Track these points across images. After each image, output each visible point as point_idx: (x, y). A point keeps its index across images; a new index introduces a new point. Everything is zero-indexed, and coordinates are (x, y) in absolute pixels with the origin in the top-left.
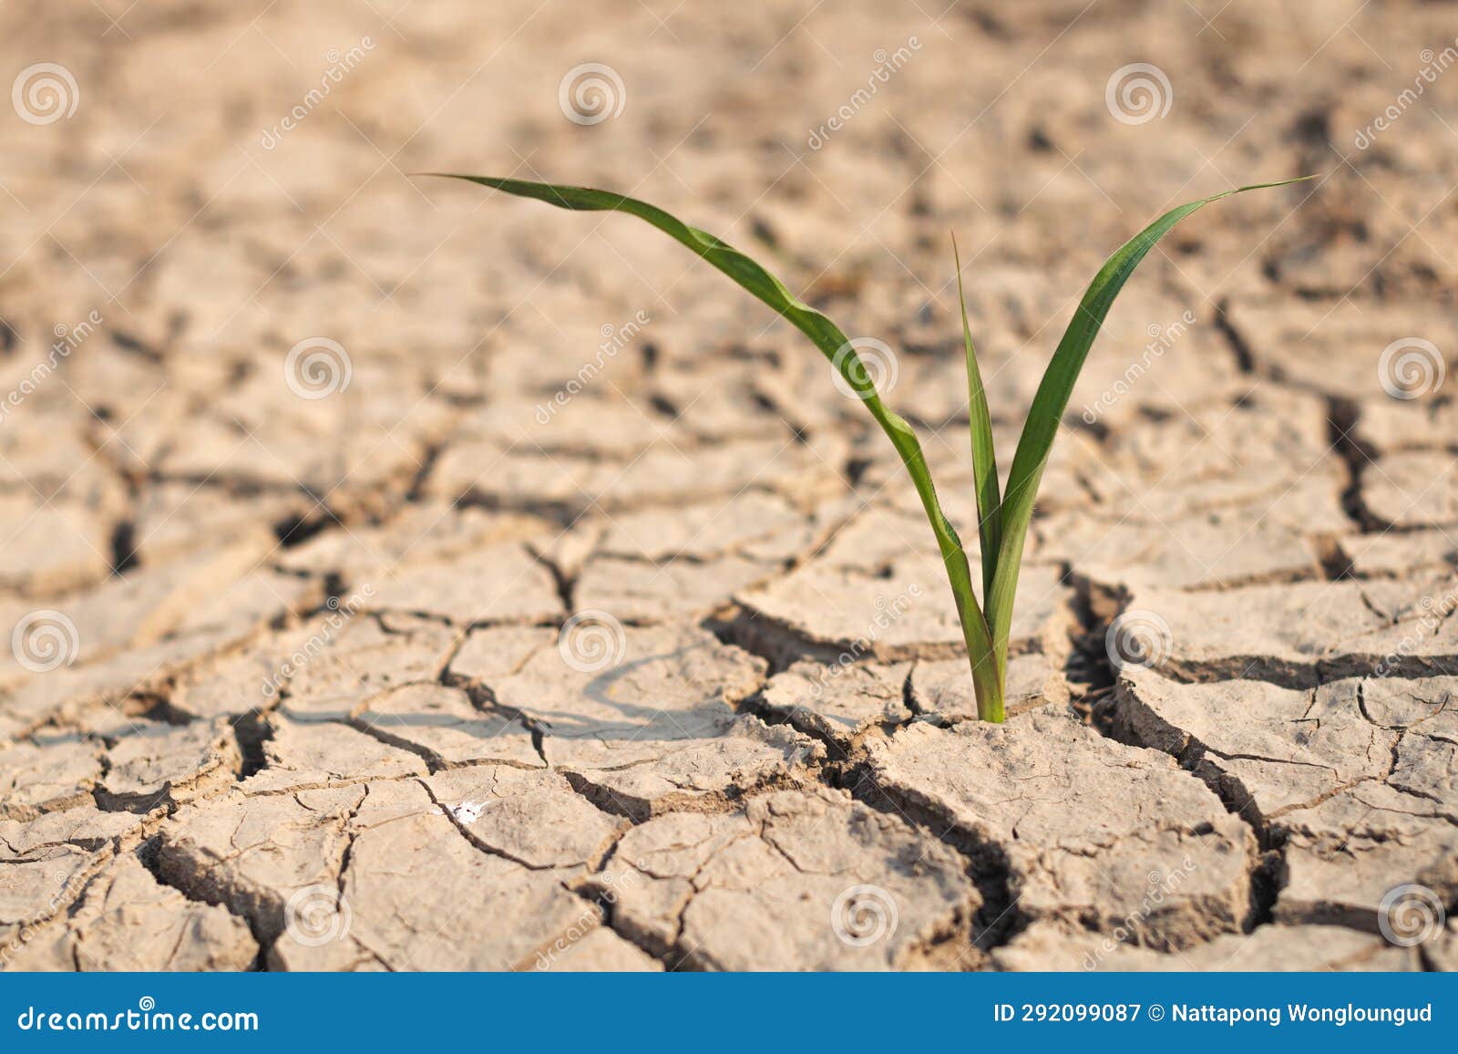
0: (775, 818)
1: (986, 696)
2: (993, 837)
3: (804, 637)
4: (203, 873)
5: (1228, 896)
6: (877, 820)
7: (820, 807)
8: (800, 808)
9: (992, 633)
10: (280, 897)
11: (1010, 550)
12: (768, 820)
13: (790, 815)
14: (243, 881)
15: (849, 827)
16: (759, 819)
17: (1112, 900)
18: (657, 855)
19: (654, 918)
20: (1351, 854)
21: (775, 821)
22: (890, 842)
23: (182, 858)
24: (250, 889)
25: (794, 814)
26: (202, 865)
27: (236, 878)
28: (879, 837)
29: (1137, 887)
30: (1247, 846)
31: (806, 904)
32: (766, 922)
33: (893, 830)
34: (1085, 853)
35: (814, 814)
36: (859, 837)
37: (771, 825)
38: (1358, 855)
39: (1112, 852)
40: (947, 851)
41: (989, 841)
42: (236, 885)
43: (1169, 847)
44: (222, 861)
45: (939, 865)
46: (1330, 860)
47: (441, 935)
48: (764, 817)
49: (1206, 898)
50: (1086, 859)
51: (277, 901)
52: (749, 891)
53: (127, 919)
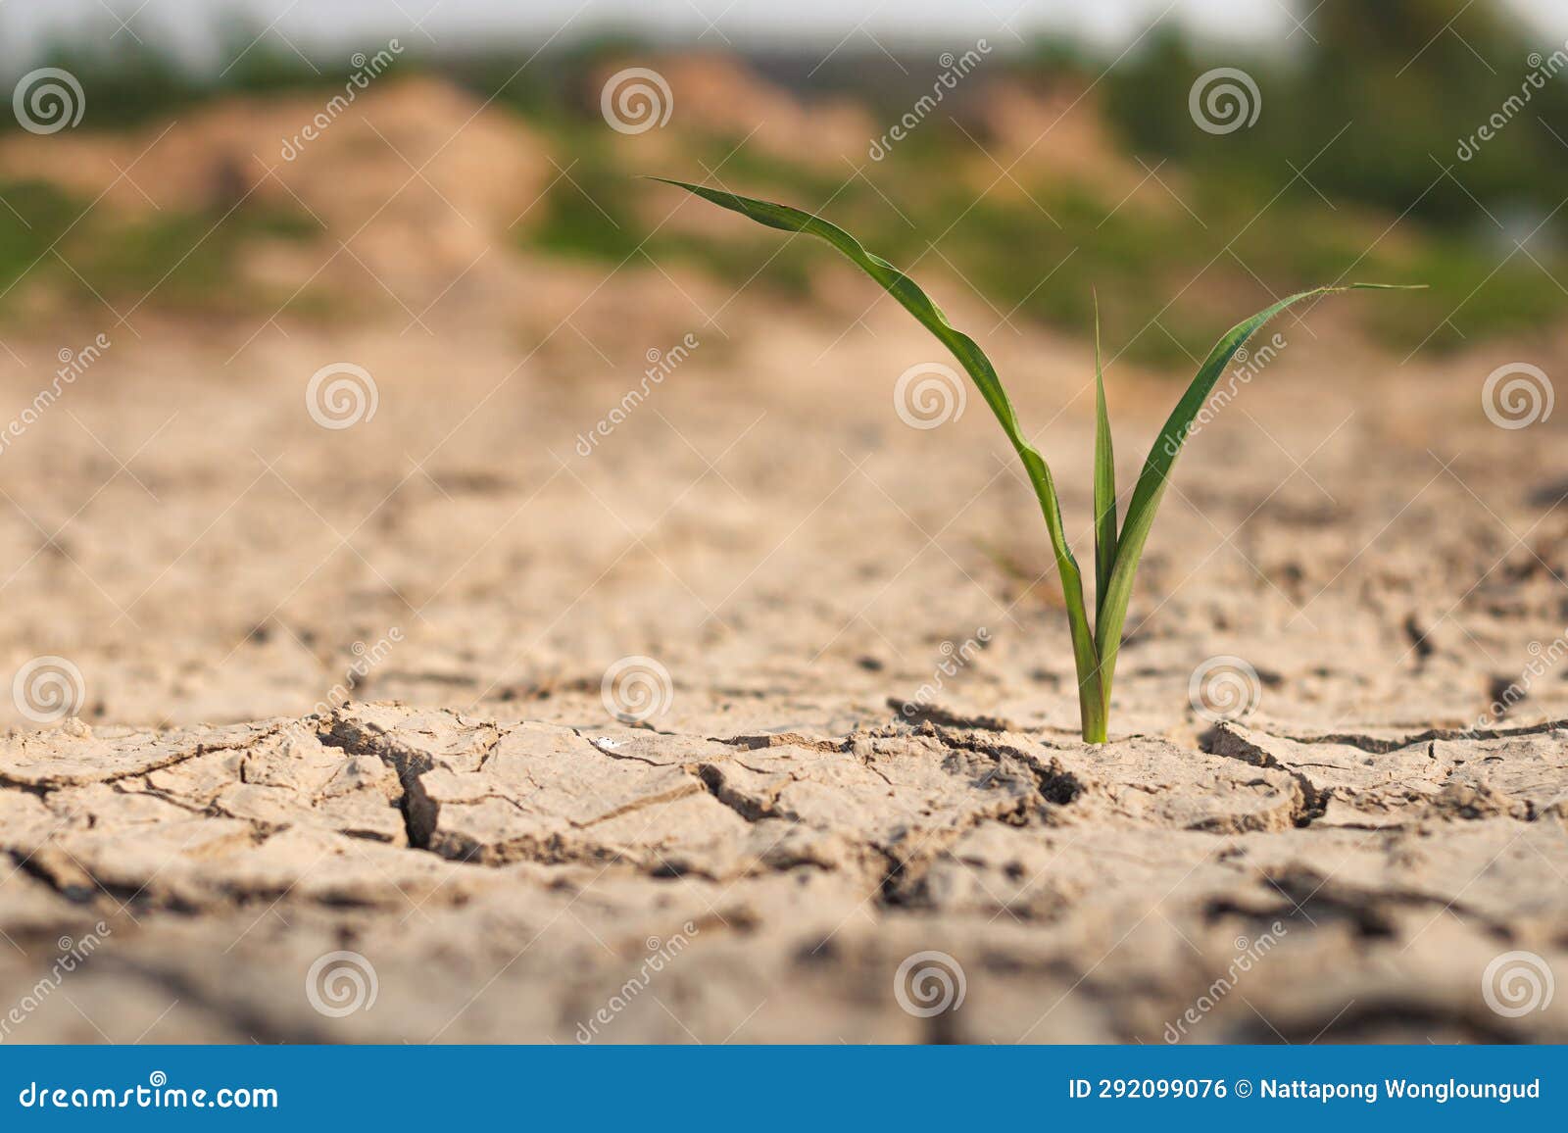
0: (878, 755)
1: (1091, 719)
2: (1067, 770)
3: (945, 717)
4: (366, 742)
5: (1267, 820)
6: (967, 756)
7: (920, 750)
8: (901, 748)
9: (1099, 657)
10: (428, 754)
11: (1121, 576)
12: (871, 756)
13: (891, 753)
14: (399, 746)
15: (941, 765)
16: (863, 755)
17: (1164, 819)
18: (767, 761)
19: (753, 791)
20: (1385, 807)
21: (877, 757)
22: (975, 771)
23: (348, 733)
24: (404, 750)
25: (895, 753)
26: (365, 735)
27: (393, 743)
28: (967, 768)
29: (1187, 810)
30: (1293, 794)
31: (891, 798)
32: (852, 802)
33: (979, 762)
34: (1147, 789)
35: (913, 755)
36: (949, 770)
37: (873, 760)
38: (1391, 807)
39: (1171, 792)
40: (1021, 767)
41: (1063, 773)
42: (392, 748)
43: (1222, 791)
44: (383, 734)
45: (1014, 777)
46: (1365, 810)
47: (564, 791)
48: (867, 754)
49: (1246, 817)
50: (1147, 794)
51: (426, 757)
52: (842, 786)
53: (292, 754)
